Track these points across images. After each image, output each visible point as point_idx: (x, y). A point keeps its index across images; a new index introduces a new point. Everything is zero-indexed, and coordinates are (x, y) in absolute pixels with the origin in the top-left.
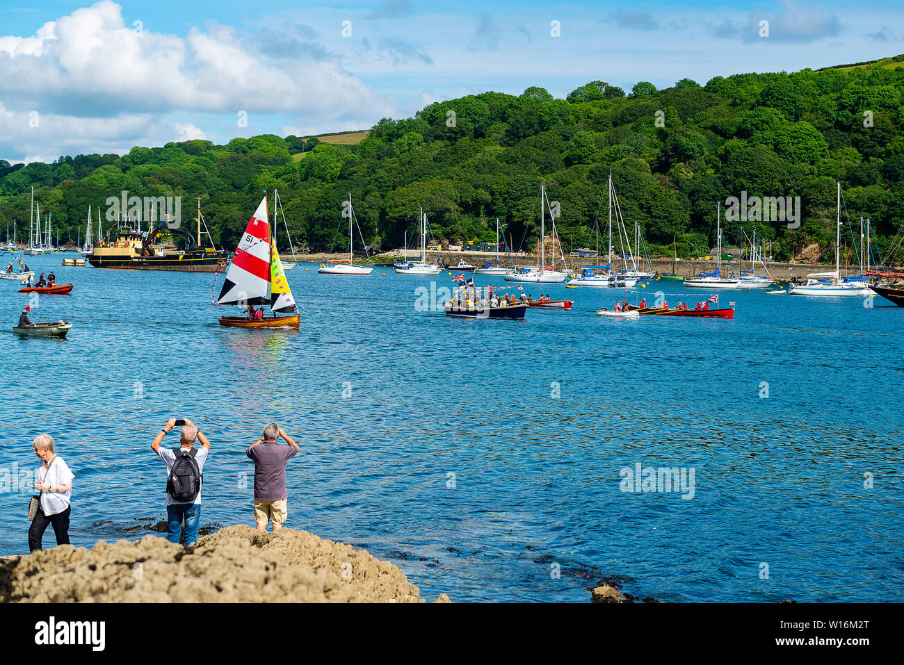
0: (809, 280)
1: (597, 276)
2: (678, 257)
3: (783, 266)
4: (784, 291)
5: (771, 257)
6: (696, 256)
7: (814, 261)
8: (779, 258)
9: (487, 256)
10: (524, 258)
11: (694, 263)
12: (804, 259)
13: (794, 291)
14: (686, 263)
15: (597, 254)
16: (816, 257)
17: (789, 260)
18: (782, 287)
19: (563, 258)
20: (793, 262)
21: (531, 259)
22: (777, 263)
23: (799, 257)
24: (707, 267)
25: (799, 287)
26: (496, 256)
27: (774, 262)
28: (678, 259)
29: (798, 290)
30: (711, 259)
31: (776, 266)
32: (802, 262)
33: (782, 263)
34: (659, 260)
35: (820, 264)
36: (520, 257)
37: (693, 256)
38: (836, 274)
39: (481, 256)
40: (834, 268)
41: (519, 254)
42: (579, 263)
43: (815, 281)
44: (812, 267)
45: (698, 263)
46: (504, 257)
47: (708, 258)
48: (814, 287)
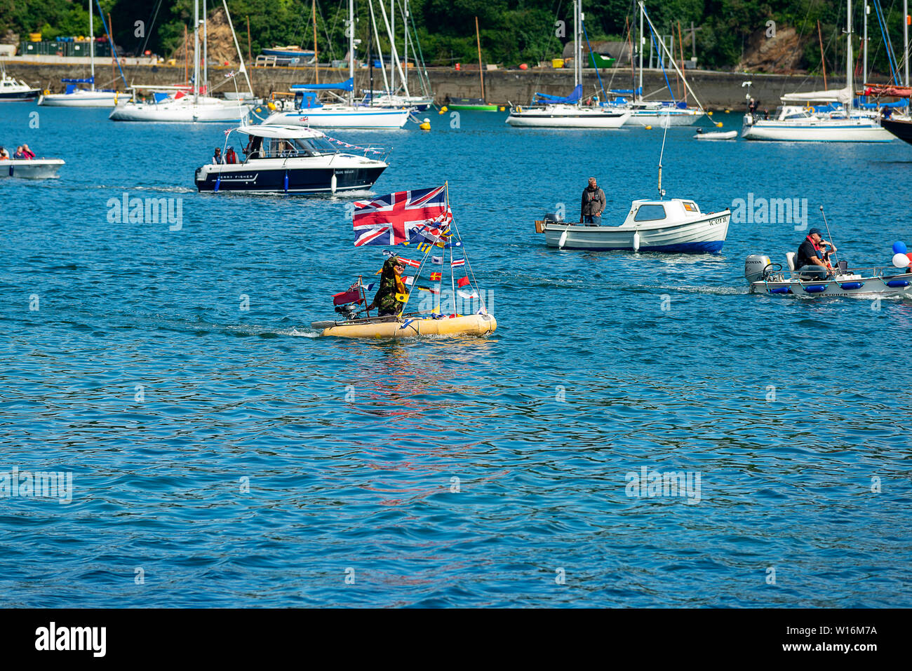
0: (785, 109)
1: (325, 106)
2: (494, 62)
3: (721, 78)
4: (733, 134)
5: (694, 59)
6: (533, 61)
7: (788, 68)
8: (712, 60)
9: (72, 67)
10: (155, 69)
11: (529, 76)
12: (766, 62)
13: (753, 131)
14: (511, 75)
15: (315, 59)
16: (792, 57)
17: (733, 65)
18: (720, 125)
19: (243, 68)
20: (741, 69)
21: (172, 70)
22: (708, 72)
23: (754, 58)
24: (556, 83)
25: (761, 122)
26: (89, 66)
27: (700, 71)
28: (492, 68)
29: (762, 128)
30: (564, 66)
31: (706, 78)
32: (761, 70)
33: (718, 73)
34: (451, 69)
35: (799, 74)
36: (146, 68)
37: (526, 60)
38: (846, 94)
39: (59, 67)
40: (842, 83)
41: (144, 61)
42: (278, 79)
43: (799, 110)
44: (781, 81)
45: (536, 75)
46: (109, 68)
47: (558, 63)
48: (794, 122)
